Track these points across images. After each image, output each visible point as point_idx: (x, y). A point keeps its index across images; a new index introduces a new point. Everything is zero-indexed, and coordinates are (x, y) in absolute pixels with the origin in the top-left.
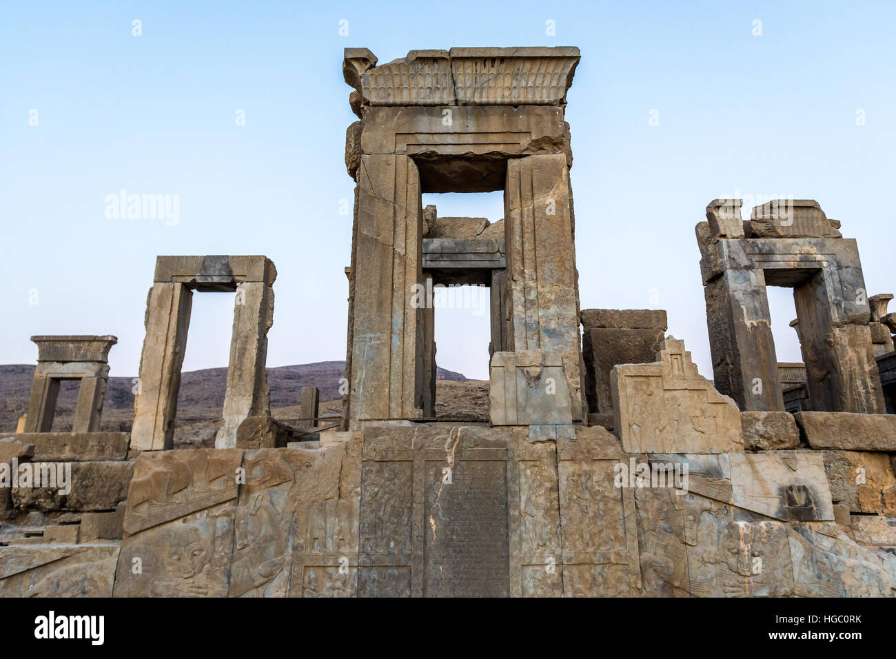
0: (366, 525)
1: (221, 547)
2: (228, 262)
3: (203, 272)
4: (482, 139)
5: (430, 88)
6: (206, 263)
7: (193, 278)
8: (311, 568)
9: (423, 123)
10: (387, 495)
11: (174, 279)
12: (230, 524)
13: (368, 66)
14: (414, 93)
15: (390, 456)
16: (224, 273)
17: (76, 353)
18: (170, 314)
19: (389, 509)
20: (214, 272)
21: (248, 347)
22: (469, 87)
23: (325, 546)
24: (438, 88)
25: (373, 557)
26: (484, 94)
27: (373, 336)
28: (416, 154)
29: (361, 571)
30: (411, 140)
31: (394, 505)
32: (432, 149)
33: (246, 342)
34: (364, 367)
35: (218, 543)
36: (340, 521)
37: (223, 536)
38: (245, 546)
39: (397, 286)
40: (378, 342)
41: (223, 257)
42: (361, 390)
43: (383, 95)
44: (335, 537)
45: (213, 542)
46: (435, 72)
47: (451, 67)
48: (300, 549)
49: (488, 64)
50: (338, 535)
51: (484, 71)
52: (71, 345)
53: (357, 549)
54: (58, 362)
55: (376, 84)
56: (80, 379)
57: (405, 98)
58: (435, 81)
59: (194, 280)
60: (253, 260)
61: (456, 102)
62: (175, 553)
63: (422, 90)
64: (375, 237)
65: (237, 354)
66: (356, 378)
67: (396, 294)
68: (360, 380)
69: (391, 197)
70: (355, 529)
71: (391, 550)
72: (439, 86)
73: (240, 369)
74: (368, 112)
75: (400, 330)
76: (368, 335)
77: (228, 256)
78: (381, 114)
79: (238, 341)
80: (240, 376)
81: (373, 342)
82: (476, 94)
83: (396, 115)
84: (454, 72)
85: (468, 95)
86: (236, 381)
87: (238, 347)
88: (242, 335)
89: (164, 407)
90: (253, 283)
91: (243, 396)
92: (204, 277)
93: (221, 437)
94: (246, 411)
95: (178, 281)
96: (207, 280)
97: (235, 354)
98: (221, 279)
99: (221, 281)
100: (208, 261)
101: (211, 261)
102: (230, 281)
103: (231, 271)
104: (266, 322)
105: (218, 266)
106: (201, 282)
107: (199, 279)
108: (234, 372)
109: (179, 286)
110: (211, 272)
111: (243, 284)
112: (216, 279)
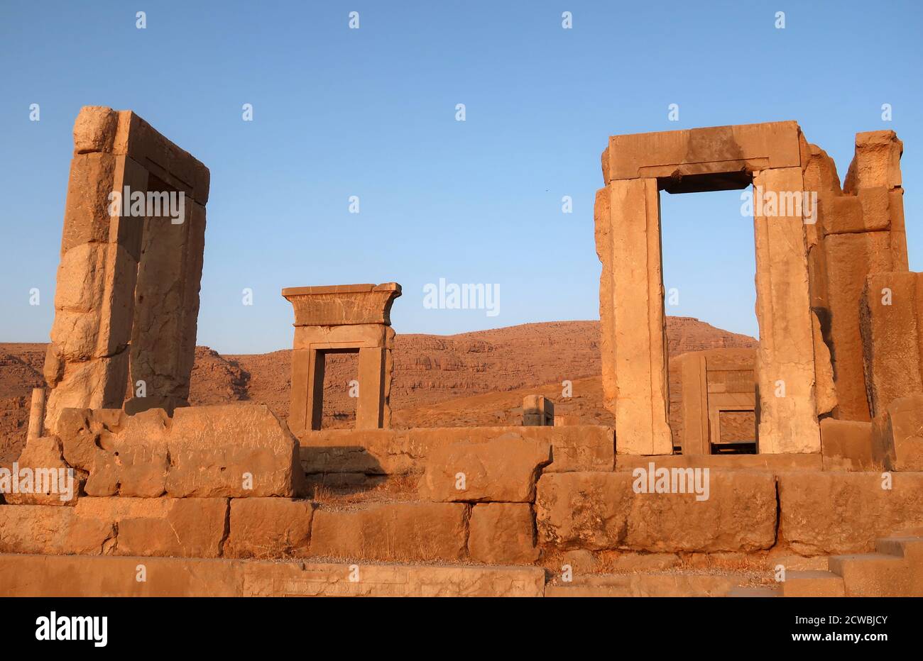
2: (732, 137)
3: (691, 157)
6: (694, 142)
7: (675, 168)
11: (644, 172)
16: (729, 156)
17: (346, 312)
18: (647, 231)
20: (711, 155)
33: (787, 271)
41: (722, 129)
52: (338, 301)
54: (322, 326)
56: (356, 350)
59: (678, 171)
60: (776, 131)
73: (784, 318)
77: (730, 127)
80: (786, 329)
87: (773, 282)
88: (777, 260)
89: (662, 384)
90: (783, 170)
91: (796, 363)
92: (694, 166)
93: (769, 434)
94: (808, 389)
95: (651, 175)
96: (701, 170)
97: (771, 292)
98: (723, 168)
99: (724, 171)
100: (696, 139)
101: (703, 138)
102: (740, 170)
103: (740, 152)
104: (809, 236)
105: (716, 146)
106: (689, 173)
107: (686, 171)
108: (773, 324)
109: (653, 183)
110: (705, 157)
111: (763, 172)
112: (716, 168)
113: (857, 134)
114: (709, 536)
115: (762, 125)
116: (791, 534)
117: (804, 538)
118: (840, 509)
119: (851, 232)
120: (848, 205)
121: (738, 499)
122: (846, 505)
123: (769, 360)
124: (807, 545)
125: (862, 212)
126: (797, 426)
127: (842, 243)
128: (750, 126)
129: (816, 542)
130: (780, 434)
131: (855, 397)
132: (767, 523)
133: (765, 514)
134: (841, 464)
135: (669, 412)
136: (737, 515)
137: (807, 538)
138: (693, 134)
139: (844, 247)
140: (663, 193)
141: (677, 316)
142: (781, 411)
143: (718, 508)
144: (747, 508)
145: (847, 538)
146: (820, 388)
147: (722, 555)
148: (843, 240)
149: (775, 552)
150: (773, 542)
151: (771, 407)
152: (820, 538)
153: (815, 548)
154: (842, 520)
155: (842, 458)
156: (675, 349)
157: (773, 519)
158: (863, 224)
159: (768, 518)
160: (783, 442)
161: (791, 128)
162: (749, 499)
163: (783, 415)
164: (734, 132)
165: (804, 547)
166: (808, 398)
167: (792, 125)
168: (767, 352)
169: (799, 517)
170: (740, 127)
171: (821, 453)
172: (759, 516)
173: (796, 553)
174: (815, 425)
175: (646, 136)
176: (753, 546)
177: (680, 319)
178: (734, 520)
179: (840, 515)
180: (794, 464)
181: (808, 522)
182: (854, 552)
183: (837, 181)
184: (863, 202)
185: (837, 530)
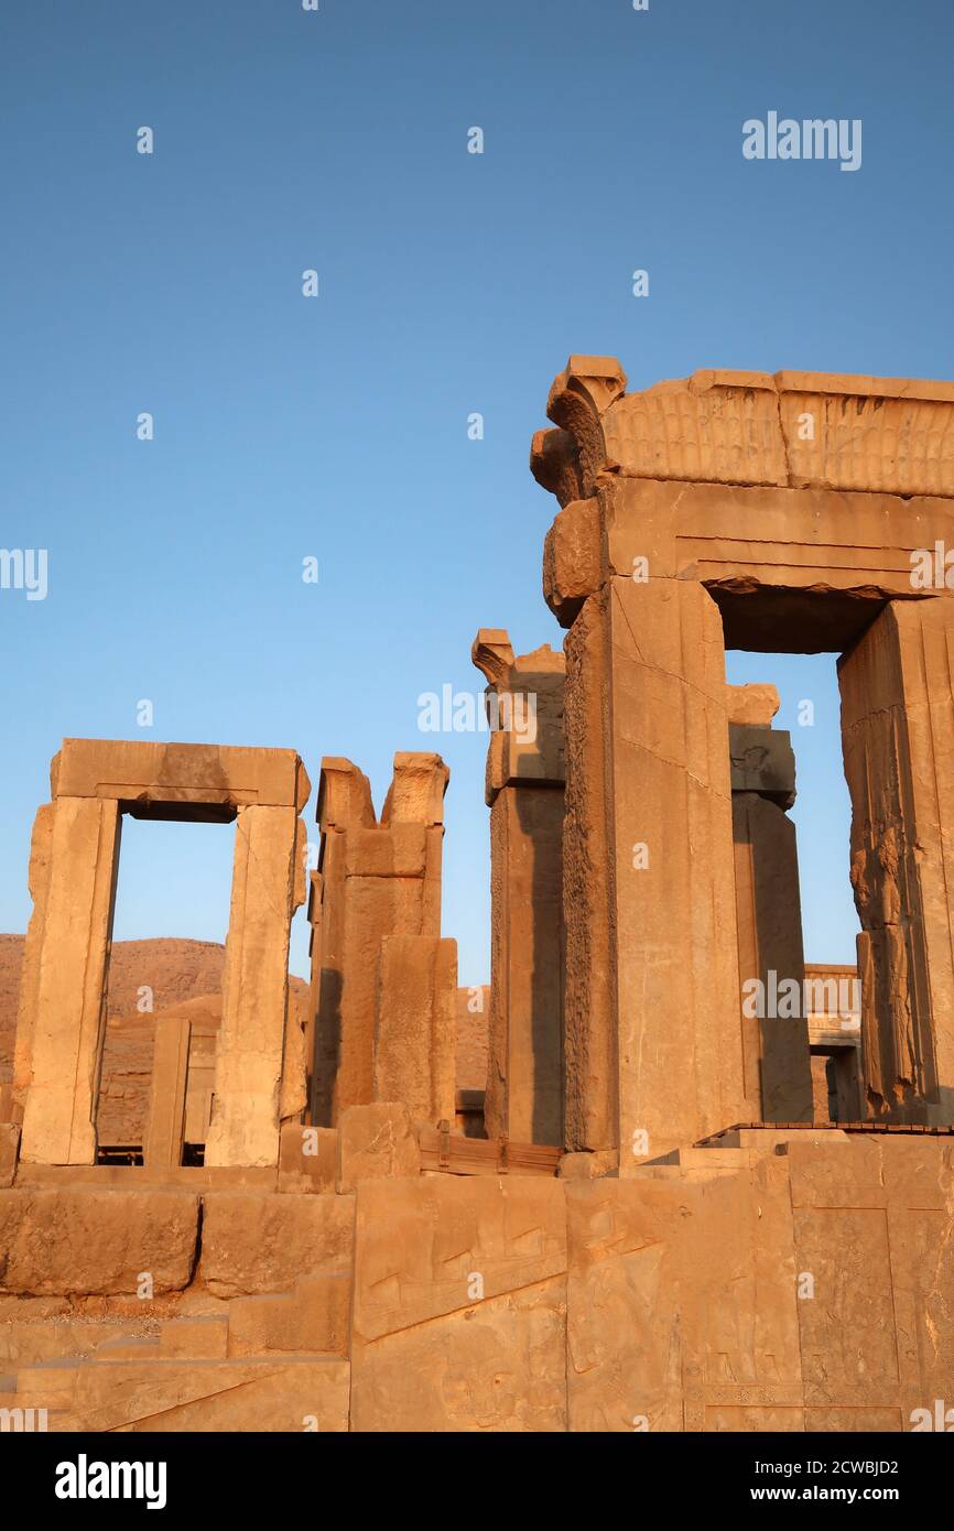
0: (813, 1329)
1: (544, 1368)
2: (218, 760)
3: (165, 779)
4: (845, 559)
5: (740, 449)
6: (170, 760)
7: (143, 790)
8: (719, 1410)
9: (733, 519)
10: (846, 1273)
11: (103, 790)
12: (556, 1322)
13: (616, 393)
14: (706, 453)
15: (844, 1200)
16: (210, 783)
18: (96, 867)
19: (850, 1300)
20: (190, 779)
21: (268, 946)
22: (815, 452)
23: (740, 1368)
24: (755, 450)
25: (829, 1391)
26: (843, 468)
27: (656, 949)
28: (715, 582)
29: (810, 1417)
30: (705, 550)
31: (859, 1292)
32: (748, 572)
33: (264, 935)
34: (642, 1012)
35: (536, 1359)
36: (763, 1321)
37: (546, 1348)
38: (590, 1366)
39: (697, 849)
40: (668, 962)
41: (206, 748)
42: (640, 1060)
43: (648, 455)
44: (758, 1351)
45: (527, 1357)
46: (748, 415)
47: (779, 408)
48: (695, 1373)
49: (851, 406)
50: (763, 1347)
51: (843, 422)
53: (798, 1374)
55: (632, 431)
57: (690, 465)
58: (747, 435)
59: (145, 795)
60: (271, 757)
61: (791, 480)
62: (461, 1377)
63: (723, 452)
64: (648, 747)
65: (245, 960)
66: (629, 1034)
67: (695, 865)
68: (636, 1038)
69: (674, 666)
70: (792, 1337)
71: (861, 1377)
72: (756, 445)
73: (253, 993)
74: (619, 488)
75: (707, 939)
76: (648, 948)
77: (217, 747)
78: (645, 494)
79: (247, 933)
80: (254, 1008)
81: (657, 963)
82: (828, 467)
83: (675, 498)
84: (784, 419)
85: (814, 467)
86: (245, 1018)
87: (246, 946)
88: (253, 920)
89: (91, 1070)
90: (274, 808)
91: (261, 1052)
92: (167, 790)
93: (218, 1140)
94: (270, 1084)
95: (112, 795)
96: (174, 795)
97: (241, 961)
98: (202, 796)
99: (203, 801)
100: (174, 756)
101: (182, 756)
102: (221, 802)
103: (225, 780)
104: (296, 893)
105: (197, 768)
106: (159, 799)
107: (157, 795)
108: (240, 1000)
109: (112, 806)
110: (182, 779)
111: (249, 808)
112: (193, 796)
113: (397, 753)
114: (111, 1273)
115: (256, 749)
116: (208, 1270)
117: (223, 1275)
118: (269, 1239)
119: (379, 876)
120: (378, 840)
121: (151, 1226)
122: (275, 1234)
123: (230, 1046)
124: (226, 1284)
125: (393, 851)
126: (252, 1133)
127: (367, 889)
128: (241, 749)
129: (236, 1281)
130: (232, 1141)
131: (360, 1090)
132: (182, 1257)
133: (181, 1246)
134: (299, 1182)
135: (97, 1108)
136: (146, 1247)
137: (227, 1276)
138: (171, 750)
139: (367, 894)
140: (127, 817)
141: (197, 939)
142: (237, 1112)
143: (125, 1238)
144: (161, 1238)
145: (272, 1275)
146: (287, 1083)
147: (124, 1298)
148: (365, 885)
149: (189, 1293)
150: (187, 1281)
151: (223, 1105)
152: (241, 1275)
153: (235, 1288)
154: (270, 1253)
155: (302, 1174)
156: (188, 989)
157: (190, 1252)
158: (393, 867)
159: (184, 1251)
160: (233, 1151)
161: (288, 757)
162: (164, 1226)
163: (238, 1116)
164: (221, 754)
165: (222, 1287)
166: (270, 1097)
167: (290, 754)
168: (229, 1035)
169: (221, 1249)
170: (229, 748)
171: (277, 1167)
172: (173, 1248)
173: (212, 1294)
174: (275, 1132)
175: (111, 744)
176: (162, 1286)
177: (200, 943)
178: (143, 1253)
179: (268, 1247)
180: (243, 1181)
181: (231, 1255)
182: (278, 1292)
183: (369, 808)
184: (395, 839)
185: (262, 1266)
